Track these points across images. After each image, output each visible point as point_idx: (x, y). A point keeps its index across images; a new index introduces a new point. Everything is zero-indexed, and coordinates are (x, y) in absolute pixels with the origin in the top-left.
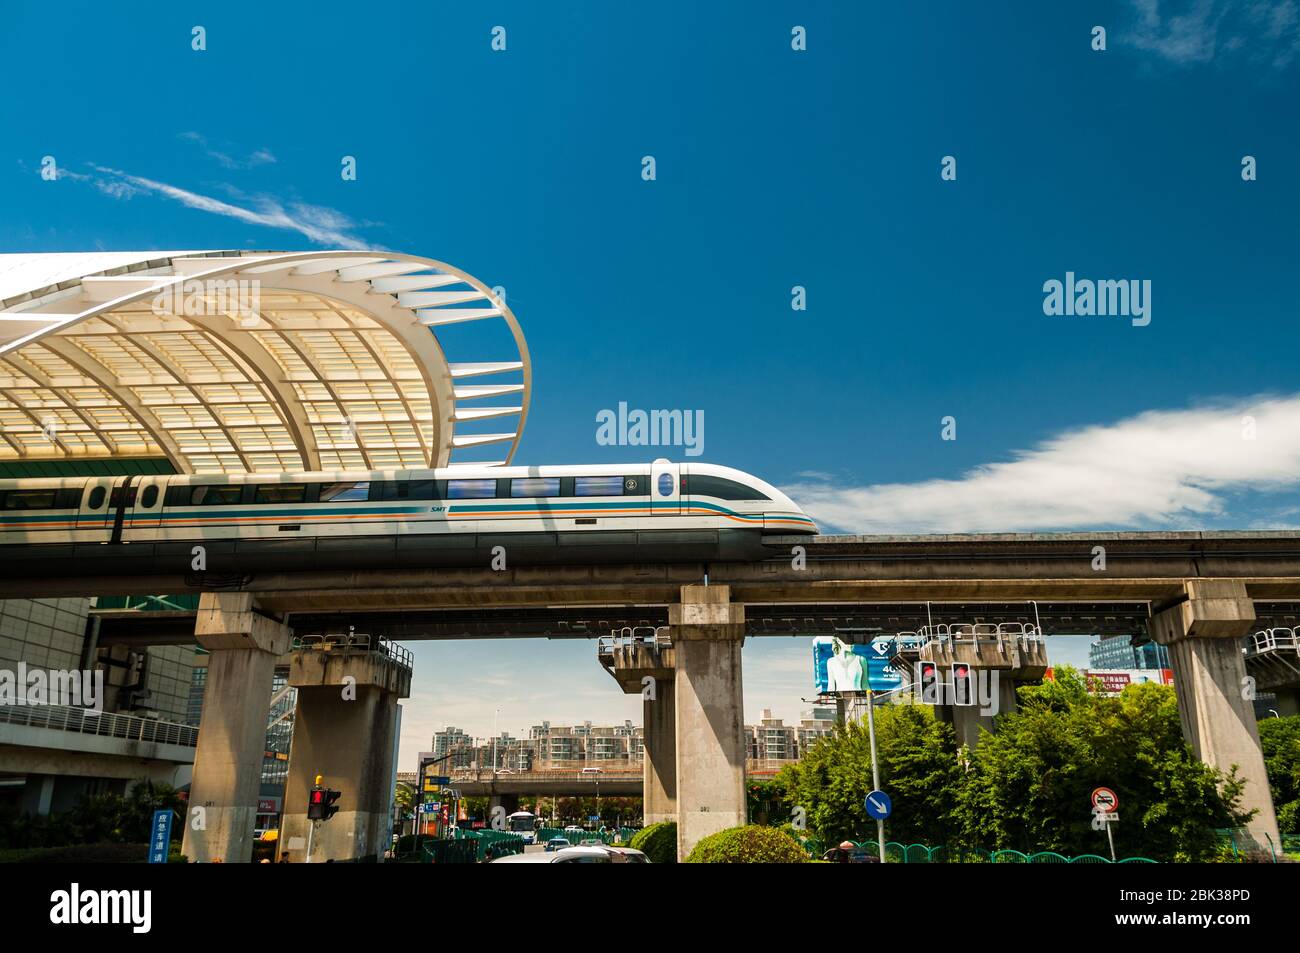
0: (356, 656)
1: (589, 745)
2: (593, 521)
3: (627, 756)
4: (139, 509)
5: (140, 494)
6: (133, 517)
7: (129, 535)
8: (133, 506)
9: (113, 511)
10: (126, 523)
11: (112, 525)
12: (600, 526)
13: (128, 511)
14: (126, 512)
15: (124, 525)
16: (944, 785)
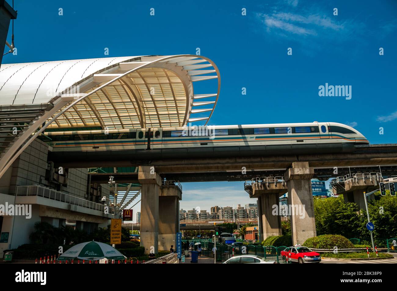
0: (171, 187)
1: (187, 216)
2: (302, 141)
3: (198, 219)
4: (155, 138)
5: (154, 134)
6: (153, 141)
7: (152, 147)
8: (152, 137)
9: (147, 139)
10: (151, 143)
11: (147, 144)
12: (305, 142)
13: (151, 139)
14: (151, 140)
15: (151, 144)
16: (355, 221)
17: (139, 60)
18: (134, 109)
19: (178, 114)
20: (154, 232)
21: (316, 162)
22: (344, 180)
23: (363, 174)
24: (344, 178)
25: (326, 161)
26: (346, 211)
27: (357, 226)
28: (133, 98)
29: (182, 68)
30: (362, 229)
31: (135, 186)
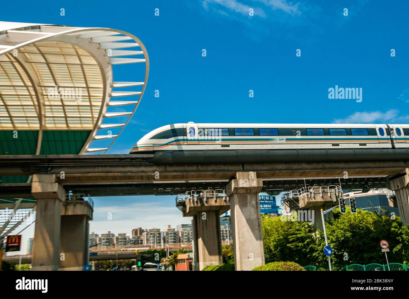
0: (79, 203)
16: (310, 244)
17: (38, 30)
18: (29, 96)
19: (91, 106)
20: (53, 266)
21: (266, 172)
22: (298, 195)
23: (320, 188)
24: (298, 192)
25: (278, 171)
26: (300, 232)
27: (313, 250)
28: (28, 82)
29: (98, 46)
30: (319, 254)
31: (27, 202)
